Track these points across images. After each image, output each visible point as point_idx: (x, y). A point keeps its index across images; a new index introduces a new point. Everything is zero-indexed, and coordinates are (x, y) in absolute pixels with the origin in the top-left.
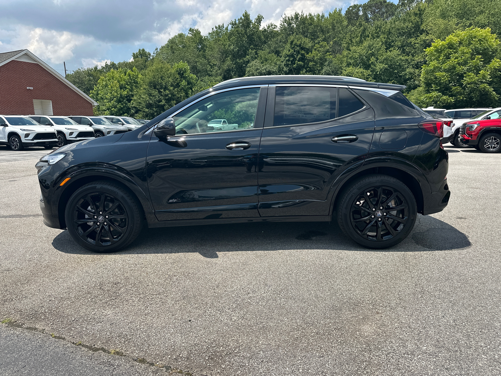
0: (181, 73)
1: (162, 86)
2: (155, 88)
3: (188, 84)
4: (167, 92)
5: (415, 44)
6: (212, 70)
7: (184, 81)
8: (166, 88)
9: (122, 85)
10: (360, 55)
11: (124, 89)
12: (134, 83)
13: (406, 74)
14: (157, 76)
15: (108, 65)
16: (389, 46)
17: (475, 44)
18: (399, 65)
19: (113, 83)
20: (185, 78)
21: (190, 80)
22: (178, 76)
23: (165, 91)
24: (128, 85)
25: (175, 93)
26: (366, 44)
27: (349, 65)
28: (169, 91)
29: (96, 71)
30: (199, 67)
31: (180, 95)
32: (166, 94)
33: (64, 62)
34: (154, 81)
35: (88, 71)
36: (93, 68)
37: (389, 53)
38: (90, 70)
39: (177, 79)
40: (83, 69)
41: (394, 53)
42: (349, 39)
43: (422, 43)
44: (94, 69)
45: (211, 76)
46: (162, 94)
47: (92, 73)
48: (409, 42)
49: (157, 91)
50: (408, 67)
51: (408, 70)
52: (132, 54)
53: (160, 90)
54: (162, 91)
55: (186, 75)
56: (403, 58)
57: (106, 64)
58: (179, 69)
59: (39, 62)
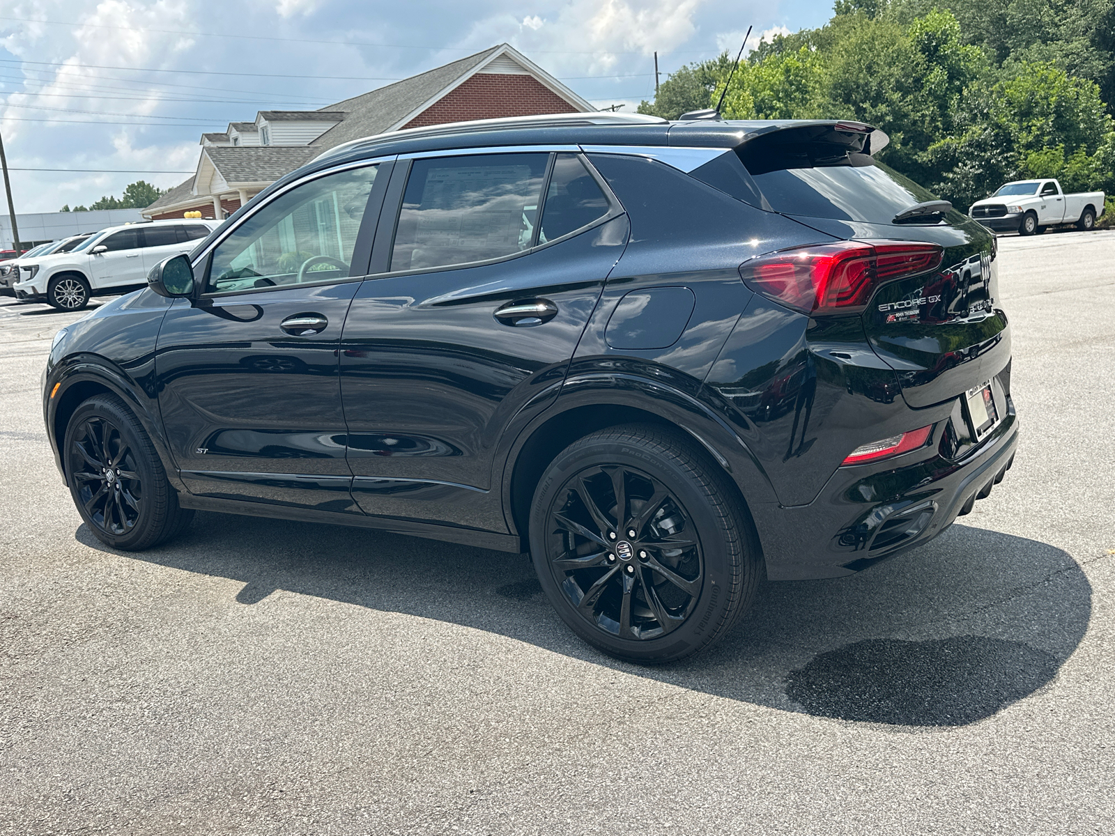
0: (932, 49)
1: (868, 92)
2: (847, 100)
3: (951, 78)
4: (883, 108)
6: (1060, 20)
7: (938, 70)
8: (878, 98)
9: (763, 100)
11: (768, 112)
12: (798, 89)
14: (857, 66)
15: (768, 45)
19: (739, 98)
20: (942, 60)
21: (959, 66)
22: (920, 57)
23: (873, 106)
24: (779, 99)
25: (905, 109)
28: (888, 106)
29: (722, 67)
30: (1011, 19)
31: (919, 114)
32: (877, 116)
33: (656, 53)
34: (847, 80)
35: (703, 69)
36: (717, 60)
38: (708, 68)
39: (918, 64)
40: (694, 65)
44: (718, 64)
45: (1052, 40)
46: (867, 115)
47: (712, 75)
49: (853, 108)
52: (834, 5)
53: (861, 105)
54: (865, 109)
55: (946, 50)
57: (761, 43)
58: (927, 34)
59: (531, 71)
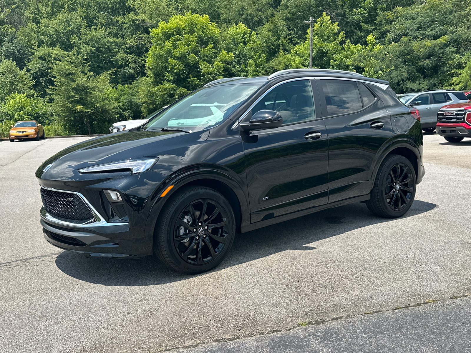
5: (123, 23)
10: (57, 31)
13: (118, 60)
16: (91, 23)
17: (198, 32)
18: (108, 48)
26: (61, 17)
27: (40, 44)
37: (93, 33)
41: (99, 33)
42: (35, 8)
43: (131, 23)
48: (115, 20)
50: (118, 51)
51: (119, 55)
56: (111, 40)
